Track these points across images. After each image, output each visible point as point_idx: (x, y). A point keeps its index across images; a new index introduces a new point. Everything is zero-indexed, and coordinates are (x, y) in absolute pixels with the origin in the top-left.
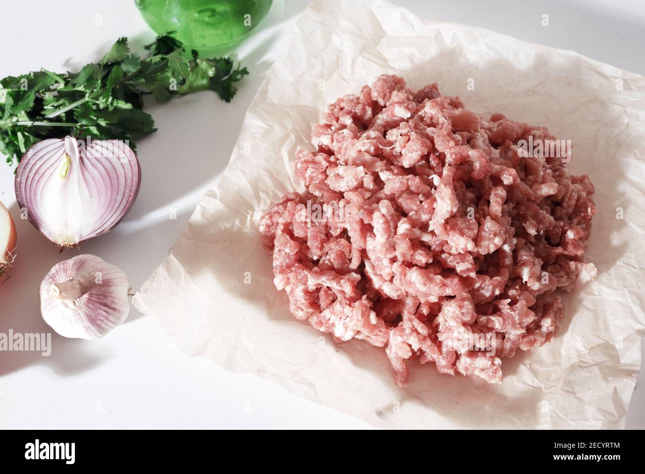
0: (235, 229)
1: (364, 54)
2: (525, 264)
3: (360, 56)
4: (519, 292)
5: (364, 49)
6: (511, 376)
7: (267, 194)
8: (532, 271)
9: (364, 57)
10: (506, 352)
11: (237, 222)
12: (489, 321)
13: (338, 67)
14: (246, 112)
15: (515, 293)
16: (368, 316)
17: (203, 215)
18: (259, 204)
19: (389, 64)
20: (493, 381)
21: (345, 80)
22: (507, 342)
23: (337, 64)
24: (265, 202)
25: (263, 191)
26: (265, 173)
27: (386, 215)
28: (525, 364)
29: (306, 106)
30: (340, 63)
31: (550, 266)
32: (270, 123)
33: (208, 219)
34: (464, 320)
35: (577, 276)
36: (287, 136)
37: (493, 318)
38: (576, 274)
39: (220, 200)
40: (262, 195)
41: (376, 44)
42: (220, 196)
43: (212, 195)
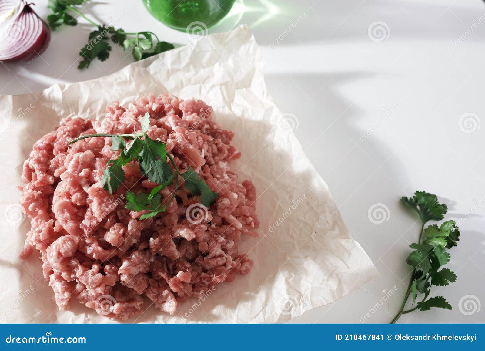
0: (59, 115)
1: (223, 87)
2: (129, 260)
3: (219, 87)
4: (112, 271)
5: (226, 84)
6: (73, 313)
7: (91, 111)
8: (129, 267)
9: (221, 89)
10: (79, 297)
11: (62, 112)
12: (76, 266)
13: (203, 83)
14: (129, 64)
15: (107, 269)
16: (30, 203)
17: (49, 94)
18: (82, 113)
19: (232, 104)
20: (58, 304)
21: (200, 93)
22: (85, 292)
23: (205, 80)
24: (85, 115)
25: (91, 109)
26: (103, 102)
27: (80, 158)
28: (86, 316)
29: (166, 89)
30: (206, 81)
31: (152, 280)
32: (132, 80)
33: (50, 97)
34: (60, 250)
35: (164, 302)
36: (134, 94)
37: (80, 267)
38: (164, 300)
39: (63, 93)
40: (88, 111)
41: (237, 88)
42: (65, 91)
43: (62, 87)
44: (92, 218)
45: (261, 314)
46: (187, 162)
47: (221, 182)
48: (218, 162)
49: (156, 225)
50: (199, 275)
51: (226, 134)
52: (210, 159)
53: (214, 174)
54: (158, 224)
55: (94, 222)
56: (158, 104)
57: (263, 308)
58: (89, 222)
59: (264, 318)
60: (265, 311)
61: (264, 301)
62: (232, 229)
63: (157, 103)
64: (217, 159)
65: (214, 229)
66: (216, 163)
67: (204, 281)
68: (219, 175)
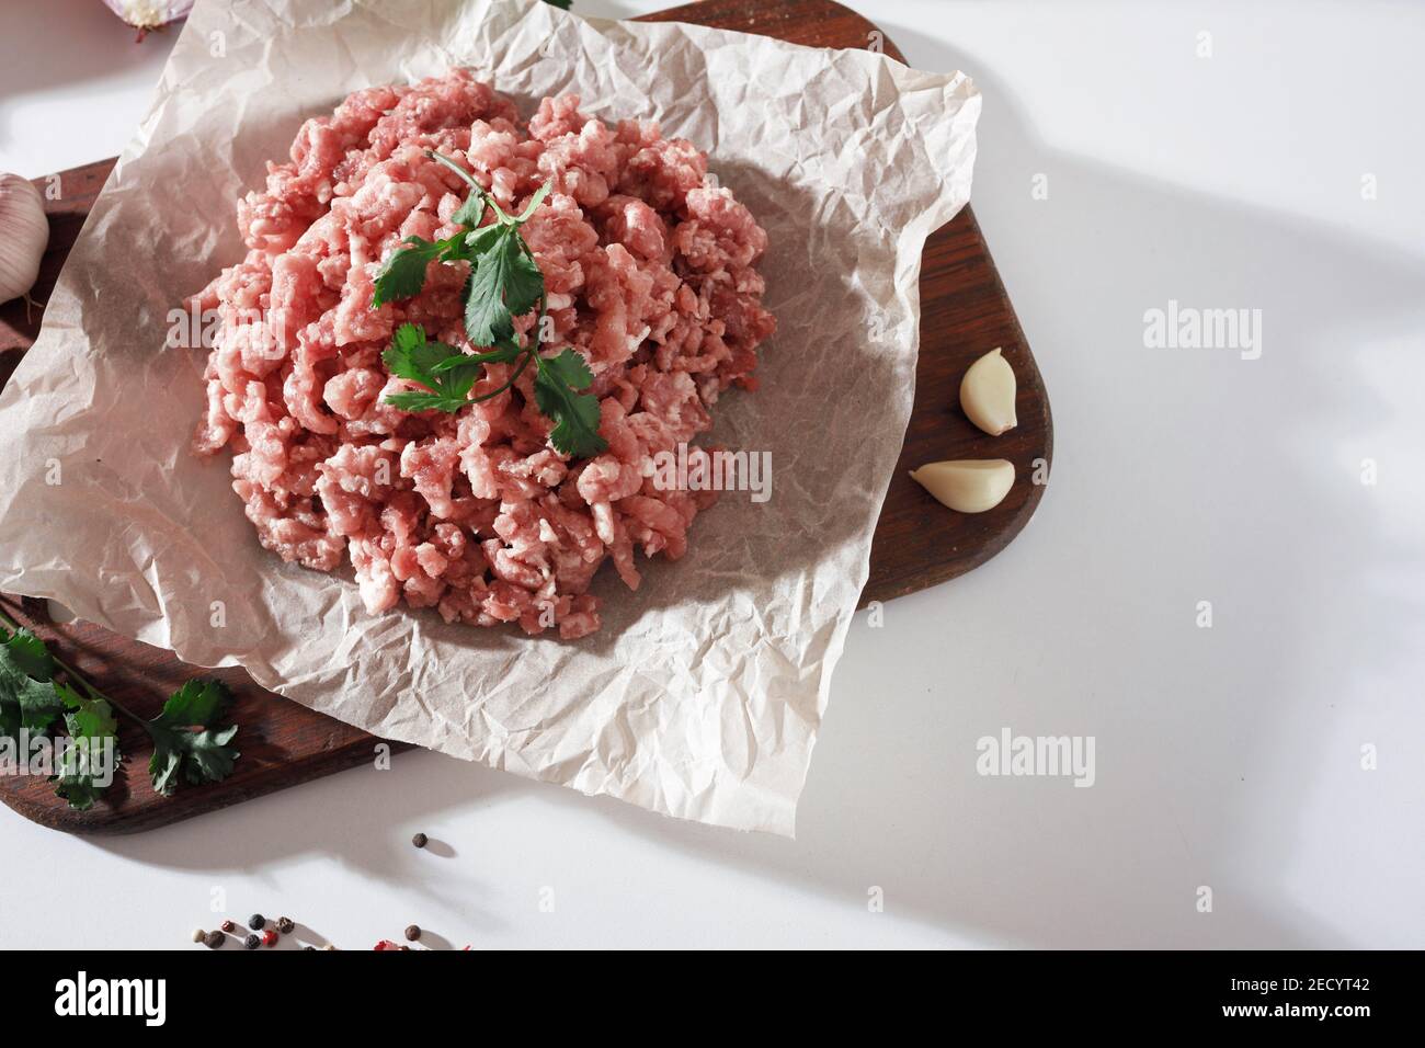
44: (329, 328)
45: (525, 734)
46: (593, 333)
47: (645, 421)
48: (679, 371)
49: (441, 423)
50: (470, 574)
51: (752, 319)
52: (664, 353)
53: (645, 392)
54: (447, 424)
55: (327, 339)
56: (652, 155)
57: (539, 727)
58: (318, 334)
59: (522, 748)
60: (538, 734)
61: (553, 714)
62: (586, 531)
63: (652, 152)
64: (680, 363)
65: (549, 506)
66: (672, 371)
67: (472, 594)
68: (656, 402)
